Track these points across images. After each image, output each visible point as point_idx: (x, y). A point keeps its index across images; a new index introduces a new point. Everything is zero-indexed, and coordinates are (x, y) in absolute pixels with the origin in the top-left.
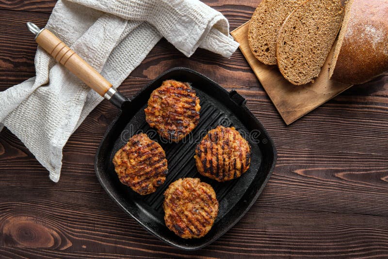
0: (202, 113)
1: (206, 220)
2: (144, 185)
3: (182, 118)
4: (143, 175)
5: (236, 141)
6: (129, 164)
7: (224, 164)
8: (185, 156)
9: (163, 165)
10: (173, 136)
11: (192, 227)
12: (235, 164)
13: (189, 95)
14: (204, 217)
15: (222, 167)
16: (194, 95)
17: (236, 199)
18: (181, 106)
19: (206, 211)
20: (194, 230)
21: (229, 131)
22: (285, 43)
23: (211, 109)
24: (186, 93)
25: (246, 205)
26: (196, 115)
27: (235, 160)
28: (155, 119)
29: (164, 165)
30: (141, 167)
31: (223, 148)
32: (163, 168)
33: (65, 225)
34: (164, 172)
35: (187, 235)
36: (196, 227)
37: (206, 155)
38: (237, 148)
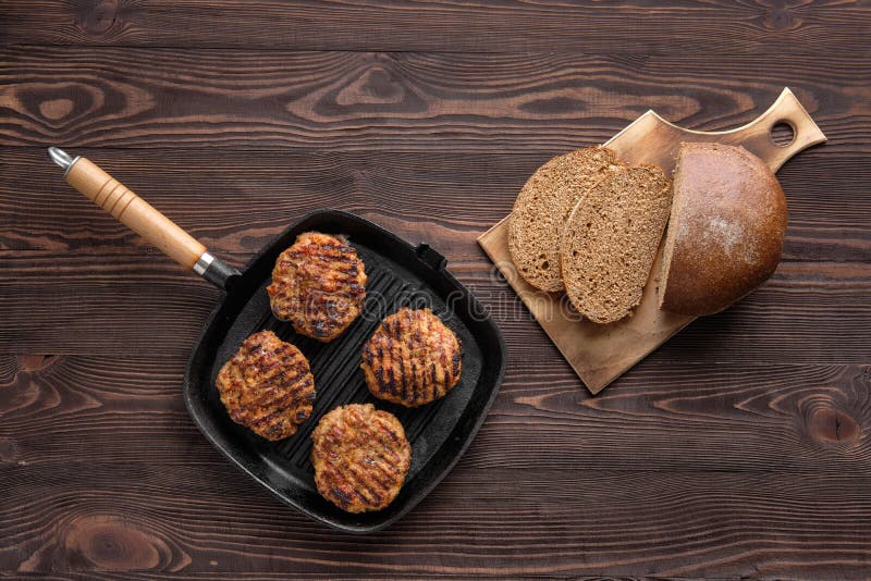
0: (369, 286)
1: (389, 476)
2: (274, 422)
3: (334, 298)
4: (271, 404)
5: (434, 333)
6: (245, 387)
7: (414, 376)
8: (345, 366)
9: (306, 385)
10: (321, 331)
11: (365, 492)
12: (434, 374)
13: (344, 257)
14: (384, 471)
15: (411, 381)
16: (353, 257)
17: (441, 436)
18: (331, 277)
19: (388, 462)
20: (369, 496)
21: (419, 317)
22: (575, 253)
23: (386, 278)
24: (339, 254)
25: (459, 445)
26: (360, 292)
27: (434, 366)
28: (286, 304)
29: (308, 384)
30: (268, 390)
31: (411, 347)
32: (306, 390)
33: (177, 526)
34: (309, 396)
35: (356, 506)
36: (372, 491)
37: (381, 361)
38: (436, 345)
